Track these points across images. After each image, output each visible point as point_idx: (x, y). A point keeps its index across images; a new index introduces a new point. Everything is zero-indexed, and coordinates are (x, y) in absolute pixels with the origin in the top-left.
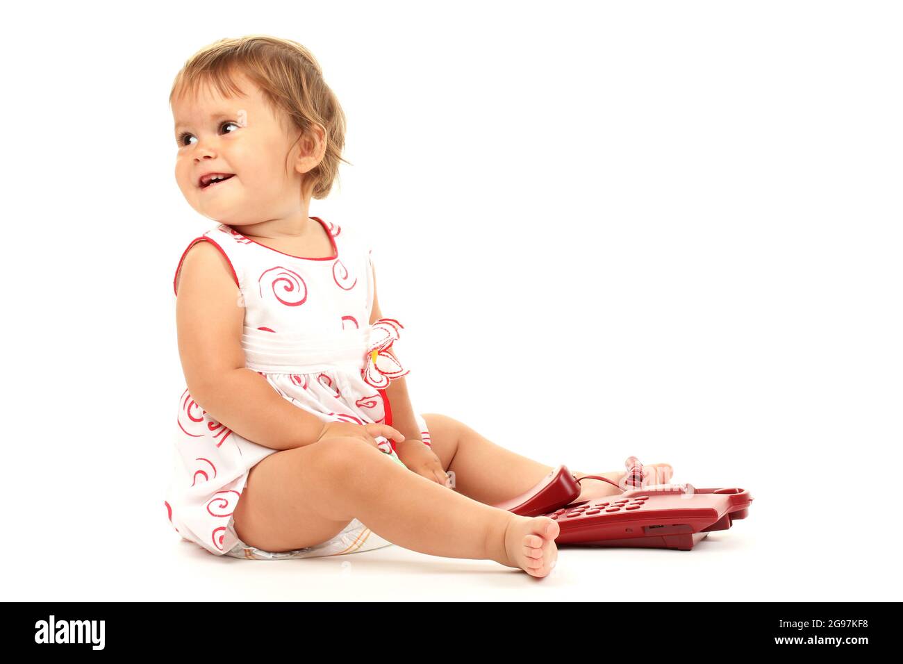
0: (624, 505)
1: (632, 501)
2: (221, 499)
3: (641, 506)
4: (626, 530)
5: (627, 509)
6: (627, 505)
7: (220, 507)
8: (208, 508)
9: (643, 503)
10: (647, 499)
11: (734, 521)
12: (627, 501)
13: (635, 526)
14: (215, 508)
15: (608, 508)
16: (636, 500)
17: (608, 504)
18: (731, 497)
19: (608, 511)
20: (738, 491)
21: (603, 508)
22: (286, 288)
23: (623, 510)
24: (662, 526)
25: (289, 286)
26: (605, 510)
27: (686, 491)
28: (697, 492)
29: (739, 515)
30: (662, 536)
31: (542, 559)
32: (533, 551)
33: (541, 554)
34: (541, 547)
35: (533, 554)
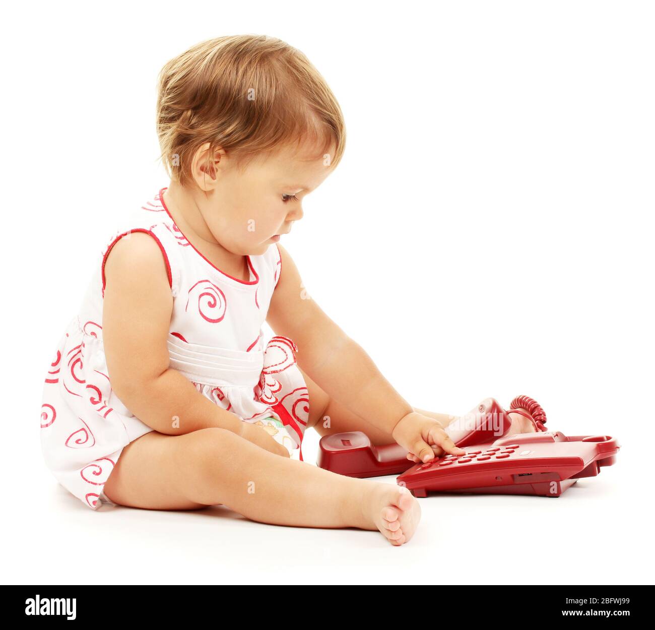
0: (494, 454)
1: (503, 449)
2: (96, 466)
3: (510, 454)
4: (496, 478)
5: (498, 458)
6: (498, 454)
7: (94, 474)
8: (81, 473)
9: (513, 451)
10: (518, 447)
11: (601, 468)
12: (499, 449)
13: (504, 474)
14: (88, 473)
15: (479, 456)
16: (507, 448)
17: (480, 453)
18: (598, 445)
19: (479, 460)
20: (605, 438)
21: (475, 456)
22: (209, 303)
23: (493, 459)
24: (531, 474)
25: (213, 302)
26: (476, 458)
27: (556, 439)
28: (567, 439)
29: (606, 462)
30: (531, 483)
31: (400, 530)
32: (390, 525)
33: (399, 526)
34: (398, 519)
35: (390, 527)
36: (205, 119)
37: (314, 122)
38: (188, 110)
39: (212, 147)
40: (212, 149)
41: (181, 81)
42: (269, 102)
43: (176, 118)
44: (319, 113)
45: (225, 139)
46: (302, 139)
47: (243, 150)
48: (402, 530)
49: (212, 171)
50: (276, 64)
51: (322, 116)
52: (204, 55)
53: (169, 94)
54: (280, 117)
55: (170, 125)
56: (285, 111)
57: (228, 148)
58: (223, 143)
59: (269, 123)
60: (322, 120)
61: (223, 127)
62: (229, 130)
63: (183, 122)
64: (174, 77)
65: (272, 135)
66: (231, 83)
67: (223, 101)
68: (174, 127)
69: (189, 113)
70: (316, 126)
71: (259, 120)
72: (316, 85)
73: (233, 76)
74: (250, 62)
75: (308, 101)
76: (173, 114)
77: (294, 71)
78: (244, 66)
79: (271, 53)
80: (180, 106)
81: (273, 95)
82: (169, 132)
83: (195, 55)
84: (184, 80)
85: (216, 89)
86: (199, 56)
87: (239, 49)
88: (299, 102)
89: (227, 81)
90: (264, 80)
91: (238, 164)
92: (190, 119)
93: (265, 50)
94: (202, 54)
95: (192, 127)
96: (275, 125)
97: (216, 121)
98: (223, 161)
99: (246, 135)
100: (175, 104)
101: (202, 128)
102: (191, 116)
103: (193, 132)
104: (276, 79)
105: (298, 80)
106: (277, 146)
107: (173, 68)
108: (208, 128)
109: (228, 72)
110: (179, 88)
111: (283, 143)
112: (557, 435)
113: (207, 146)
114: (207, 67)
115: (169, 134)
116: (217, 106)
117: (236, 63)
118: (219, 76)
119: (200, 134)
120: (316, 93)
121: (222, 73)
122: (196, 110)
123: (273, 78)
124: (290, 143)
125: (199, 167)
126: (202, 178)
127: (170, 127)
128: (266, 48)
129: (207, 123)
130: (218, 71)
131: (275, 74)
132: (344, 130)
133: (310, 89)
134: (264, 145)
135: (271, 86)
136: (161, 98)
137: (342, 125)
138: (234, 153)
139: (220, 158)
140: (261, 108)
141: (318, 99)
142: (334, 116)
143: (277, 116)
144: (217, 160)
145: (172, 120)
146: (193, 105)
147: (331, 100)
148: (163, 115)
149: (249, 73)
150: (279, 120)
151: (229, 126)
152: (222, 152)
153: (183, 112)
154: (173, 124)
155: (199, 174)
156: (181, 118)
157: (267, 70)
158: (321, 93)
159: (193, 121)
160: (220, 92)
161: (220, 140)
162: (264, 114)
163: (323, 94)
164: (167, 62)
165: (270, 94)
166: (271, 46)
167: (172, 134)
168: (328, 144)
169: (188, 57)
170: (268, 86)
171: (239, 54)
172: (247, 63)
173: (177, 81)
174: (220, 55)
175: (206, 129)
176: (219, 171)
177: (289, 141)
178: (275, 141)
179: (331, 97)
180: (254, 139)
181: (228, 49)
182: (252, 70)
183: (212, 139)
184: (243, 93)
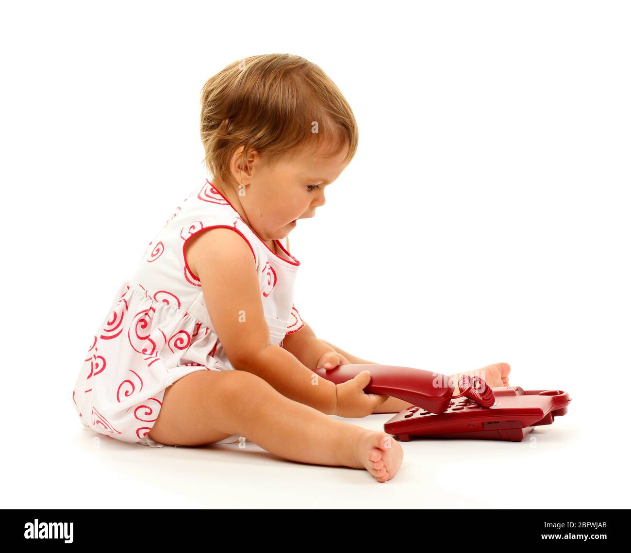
4: (469, 425)
7: (145, 413)
8: (135, 413)
11: (555, 417)
13: (476, 422)
15: (453, 407)
18: (554, 399)
19: (454, 410)
20: (559, 393)
23: (466, 409)
24: (498, 422)
26: (452, 409)
27: (517, 393)
28: (525, 393)
29: (560, 412)
30: (498, 430)
31: (384, 468)
32: (375, 464)
33: (383, 465)
34: (381, 459)
35: (376, 466)
36: (239, 126)
37: (331, 125)
38: (225, 119)
39: (246, 149)
40: (245, 151)
41: (218, 95)
42: (291, 110)
43: (215, 127)
44: (334, 117)
45: (257, 142)
46: (321, 140)
47: (273, 151)
48: (386, 468)
49: (246, 169)
50: (298, 79)
51: (337, 120)
52: (237, 73)
53: (209, 106)
54: (302, 123)
55: (211, 132)
56: (305, 117)
57: (260, 149)
58: (255, 145)
59: (292, 128)
60: (337, 123)
61: (255, 132)
62: (259, 135)
63: (222, 129)
64: (213, 92)
65: (295, 137)
66: (260, 96)
67: (253, 111)
68: (215, 134)
69: (227, 121)
70: (332, 128)
71: (284, 125)
72: (331, 94)
73: (261, 89)
74: (275, 78)
75: (325, 107)
76: (213, 123)
77: (312, 83)
78: (270, 81)
79: (292, 70)
80: (219, 115)
81: (295, 104)
82: (211, 138)
83: (230, 72)
84: (221, 94)
85: (248, 101)
86: (233, 74)
87: (265, 67)
88: (317, 109)
89: (256, 95)
90: (287, 92)
91: (269, 161)
92: (227, 127)
93: (288, 67)
94: (236, 71)
95: (229, 134)
96: (297, 128)
97: (249, 127)
98: (257, 161)
99: (274, 138)
100: (214, 114)
101: (238, 134)
102: (228, 124)
103: (230, 137)
104: (297, 90)
105: (315, 91)
106: (300, 147)
107: (212, 85)
108: (241, 135)
109: (257, 86)
110: (217, 101)
111: (305, 143)
112: (517, 390)
113: (242, 148)
114: (240, 83)
115: (211, 140)
116: (249, 115)
117: (263, 80)
118: (250, 91)
119: (236, 139)
120: (330, 100)
121: (252, 87)
122: (232, 119)
123: (294, 90)
124: (311, 143)
125: (237, 166)
126: (239, 175)
127: (211, 135)
128: (288, 65)
129: (242, 129)
130: (249, 85)
131: (296, 87)
132: (355, 131)
133: (326, 98)
134: (289, 146)
135: (293, 97)
136: (203, 110)
137: (354, 127)
138: (265, 153)
139: (254, 157)
140: (285, 115)
141: (332, 105)
142: (346, 120)
143: (299, 121)
144: (251, 160)
145: (212, 128)
146: (230, 115)
147: (343, 105)
148: (205, 124)
149: (274, 87)
150: (300, 125)
151: (260, 132)
152: (255, 153)
153: (221, 122)
154: (213, 131)
155: (237, 172)
156: (220, 127)
157: (289, 84)
158: (335, 100)
159: (230, 128)
160: (251, 103)
161: (252, 143)
162: (288, 121)
163: (337, 102)
164: (208, 80)
165: (292, 104)
166: (293, 63)
167: (213, 140)
168: (342, 143)
169: (225, 74)
170: (290, 97)
171: (265, 71)
172: (272, 78)
173: (216, 95)
174: (250, 72)
175: (240, 135)
176: (254, 169)
177: (309, 142)
178: (298, 142)
179: (344, 103)
180: (280, 142)
181: (257, 67)
182: (277, 84)
183: (245, 143)
184: (270, 103)
